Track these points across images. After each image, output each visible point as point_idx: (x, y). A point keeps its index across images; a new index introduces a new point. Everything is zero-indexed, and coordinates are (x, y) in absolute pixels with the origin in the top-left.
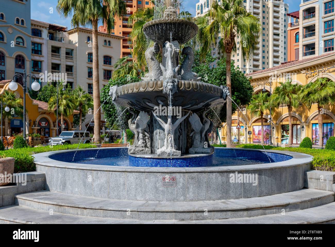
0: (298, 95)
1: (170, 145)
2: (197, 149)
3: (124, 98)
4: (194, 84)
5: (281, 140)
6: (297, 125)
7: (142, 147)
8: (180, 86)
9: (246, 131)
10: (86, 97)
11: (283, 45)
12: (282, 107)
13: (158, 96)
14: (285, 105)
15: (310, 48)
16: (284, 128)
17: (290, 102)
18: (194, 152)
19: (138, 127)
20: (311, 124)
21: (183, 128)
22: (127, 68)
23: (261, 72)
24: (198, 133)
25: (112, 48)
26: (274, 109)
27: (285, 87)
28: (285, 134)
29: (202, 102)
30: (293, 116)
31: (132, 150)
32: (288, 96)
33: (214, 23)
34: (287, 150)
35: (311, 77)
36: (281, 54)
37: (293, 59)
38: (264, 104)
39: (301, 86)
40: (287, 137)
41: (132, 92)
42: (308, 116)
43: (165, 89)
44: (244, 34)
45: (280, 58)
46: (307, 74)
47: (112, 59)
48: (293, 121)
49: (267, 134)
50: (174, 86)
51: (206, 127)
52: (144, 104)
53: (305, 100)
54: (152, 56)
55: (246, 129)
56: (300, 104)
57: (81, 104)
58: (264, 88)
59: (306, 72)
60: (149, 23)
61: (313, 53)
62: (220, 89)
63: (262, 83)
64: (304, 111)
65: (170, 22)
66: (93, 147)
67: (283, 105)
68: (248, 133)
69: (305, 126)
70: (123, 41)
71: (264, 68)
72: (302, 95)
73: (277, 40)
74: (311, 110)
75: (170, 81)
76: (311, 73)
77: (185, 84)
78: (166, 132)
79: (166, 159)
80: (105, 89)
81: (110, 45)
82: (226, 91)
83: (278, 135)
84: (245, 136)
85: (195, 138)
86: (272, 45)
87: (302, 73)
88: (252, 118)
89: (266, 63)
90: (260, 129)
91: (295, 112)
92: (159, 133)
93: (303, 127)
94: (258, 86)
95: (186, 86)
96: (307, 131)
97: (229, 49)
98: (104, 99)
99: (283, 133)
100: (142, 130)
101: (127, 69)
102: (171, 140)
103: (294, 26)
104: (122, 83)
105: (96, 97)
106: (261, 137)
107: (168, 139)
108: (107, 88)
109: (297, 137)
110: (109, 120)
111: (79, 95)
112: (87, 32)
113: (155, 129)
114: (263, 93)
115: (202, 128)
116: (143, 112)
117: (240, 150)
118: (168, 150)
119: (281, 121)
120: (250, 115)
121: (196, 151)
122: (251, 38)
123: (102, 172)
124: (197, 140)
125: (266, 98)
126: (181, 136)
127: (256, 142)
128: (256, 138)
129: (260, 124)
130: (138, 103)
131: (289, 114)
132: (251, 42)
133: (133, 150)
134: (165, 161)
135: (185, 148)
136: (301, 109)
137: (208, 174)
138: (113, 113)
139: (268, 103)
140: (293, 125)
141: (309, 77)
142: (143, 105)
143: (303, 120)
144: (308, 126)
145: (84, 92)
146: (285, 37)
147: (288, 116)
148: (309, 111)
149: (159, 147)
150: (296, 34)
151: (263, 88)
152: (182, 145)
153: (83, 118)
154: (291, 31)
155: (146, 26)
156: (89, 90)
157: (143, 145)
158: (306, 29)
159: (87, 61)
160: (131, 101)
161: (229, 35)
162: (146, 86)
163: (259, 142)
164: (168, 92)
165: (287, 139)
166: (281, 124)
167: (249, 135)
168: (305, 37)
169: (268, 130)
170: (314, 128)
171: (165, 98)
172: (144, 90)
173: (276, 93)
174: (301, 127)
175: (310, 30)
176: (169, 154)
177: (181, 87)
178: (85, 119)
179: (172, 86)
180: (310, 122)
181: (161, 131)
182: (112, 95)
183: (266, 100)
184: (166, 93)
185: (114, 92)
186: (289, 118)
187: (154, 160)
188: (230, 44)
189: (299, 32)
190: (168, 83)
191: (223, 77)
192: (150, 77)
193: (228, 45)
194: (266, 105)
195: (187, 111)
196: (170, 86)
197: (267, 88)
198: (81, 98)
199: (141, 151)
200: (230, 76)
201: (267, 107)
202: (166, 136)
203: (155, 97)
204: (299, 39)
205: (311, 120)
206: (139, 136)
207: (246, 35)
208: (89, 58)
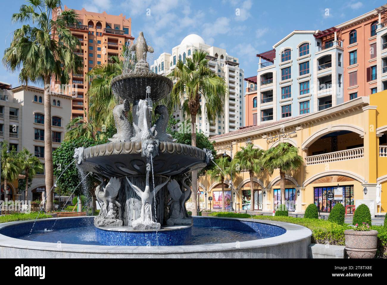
0: (260, 160)
1: (148, 216)
2: (176, 220)
3: (91, 162)
4: (177, 147)
5: (242, 206)
6: (258, 190)
7: (113, 218)
8: (161, 148)
9: (206, 197)
10: (33, 160)
11: (239, 110)
12: (242, 172)
13: (134, 160)
14: (246, 170)
15: (268, 114)
16: (246, 194)
17: (252, 167)
18: (173, 223)
19: (107, 194)
20: (273, 190)
21: (160, 196)
22: (81, 129)
23: (221, 137)
24: (176, 202)
25: (61, 108)
26: (235, 174)
27: (246, 152)
28: (246, 200)
29: (183, 167)
30: (254, 182)
31: (100, 222)
32: (250, 160)
33: (179, 84)
34: (268, 218)
35: (272, 142)
36: (236, 119)
37: (251, 124)
38: (225, 169)
39: (262, 151)
40: (248, 203)
41: (103, 155)
42: (270, 180)
43: (144, 152)
44: (211, 96)
45: (236, 123)
46: (268, 139)
47: (61, 120)
48: (255, 186)
49: (228, 199)
50: (155, 148)
51: (186, 194)
52: (116, 169)
53: (268, 165)
54: (121, 114)
55: (206, 194)
56: (262, 169)
57: (27, 168)
58: (225, 153)
59: (267, 137)
60: (119, 77)
61: (271, 118)
62: (204, 152)
63: (223, 147)
64: (265, 176)
65: (144, 77)
66: (48, 218)
67: (244, 170)
68: (209, 198)
69: (266, 192)
70: (73, 102)
71: (220, 133)
72: (264, 160)
73: (233, 105)
74: (273, 176)
75: (150, 142)
76: (272, 138)
77: (167, 146)
78: (143, 202)
79: (144, 233)
80: (57, 151)
81: (59, 105)
82: (209, 154)
83: (239, 201)
84: (205, 202)
85: (173, 207)
86: (228, 109)
87: (263, 138)
88: (212, 183)
89: (222, 128)
90: (220, 195)
91: (256, 178)
92: (134, 202)
93: (264, 193)
94: (218, 150)
95: (169, 148)
96: (268, 197)
97: (195, 111)
98: (56, 163)
99: (244, 199)
100: (112, 198)
101: (81, 131)
102: (149, 210)
103: (252, 91)
104: (76, 146)
105: (48, 160)
106: (222, 203)
107: (145, 209)
108: (60, 150)
109: (258, 203)
110: (62, 186)
111: (25, 158)
112: (34, 91)
113: (127, 197)
114: (223, 158)
115: (181, 197)
116: (115, 178)
117: (215, 219)
118: (146, 222)
119: (242, 187)
120: (210, 180)
121: (175, 222)
122: (217, 100)
123: (76, 253)
124: (176, 210)
125: (227, 163)
126: (159, 205)
127: (216, 208)
128: (216, 204)
129: (221, 189)
130: (109, 167)
131: (251, 179)
132: (218, 104)
133: (102, 222)
134: (142, 234)
135: (162, 219)
136: (263, 174)
137: (210, 254)
138: (66, 178)
139: (229, 168)
140: (255, 191)
141: (270, 142)
142: (114, 169)
143: (265, 186)
144: (270, 191)
145: (31, 155)
146: (240, 102)
147: (250, 182)
148: (271, 176)
149: (134, 218)
150: (254, 99)
151: (223, 153)
152: (160, 216)
153: (29, 183)
154: (249, 96)
155: (115, 80)
156: (35, 153)
157: (113, 216)
158: (263, 94)
159: (34, 122)
160: (99, 166)
161: (194, 97)
162: (122, 148)
163: (220, 208)
164: (148, 155)
165: (248, 205)
166: (242, 189)
167: (209, 201)
168: (263, 102)
169: (228, 195)
170: (276, 194)
171: (143, 161)
172: (118, 152)
173: (238, 158)
174: (262, 192)
175: (268, 96)
176: (147, 227)
177: (163, 149)
178: (31, 184)
179: (152, 148)
180: (272, 187)
181: (136, 200)
182: (77, 158)
183: (227, 165)
184: (146, 156)
185: (80, 155)
186: (250, 184)
187: (129, 234)
188: (195, 106)
189: (256, 97)
190: (147, 144)
191: (186, 141)
192: (119, 139)
193: (194, 107)
194: (227, 170)
195: (164, 176)
196: (150, 147)
197: (228, 153)
198: (28, 161)
199: (111, 223)
200: (195, 139)
201: (228, 172)
202: (143, 206)
203: (131, 161)
204: (257, 104)
205: (273, 185)
206: (109, 205)
207: (212, 96)
208: (35, 118)
